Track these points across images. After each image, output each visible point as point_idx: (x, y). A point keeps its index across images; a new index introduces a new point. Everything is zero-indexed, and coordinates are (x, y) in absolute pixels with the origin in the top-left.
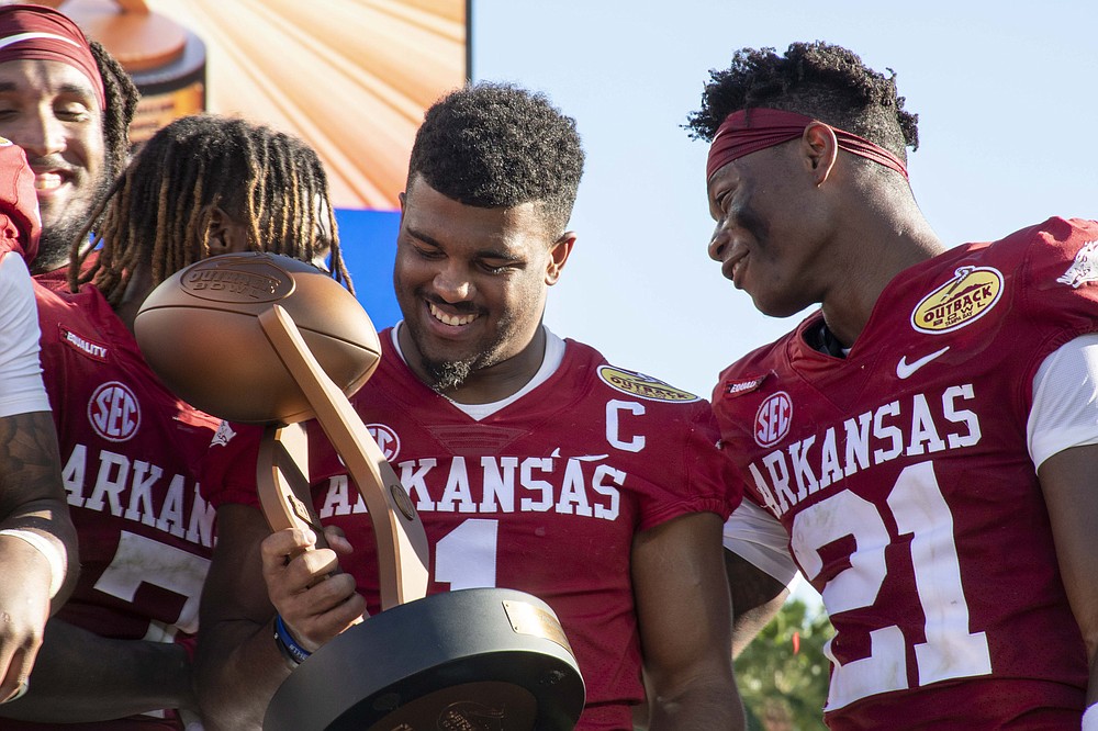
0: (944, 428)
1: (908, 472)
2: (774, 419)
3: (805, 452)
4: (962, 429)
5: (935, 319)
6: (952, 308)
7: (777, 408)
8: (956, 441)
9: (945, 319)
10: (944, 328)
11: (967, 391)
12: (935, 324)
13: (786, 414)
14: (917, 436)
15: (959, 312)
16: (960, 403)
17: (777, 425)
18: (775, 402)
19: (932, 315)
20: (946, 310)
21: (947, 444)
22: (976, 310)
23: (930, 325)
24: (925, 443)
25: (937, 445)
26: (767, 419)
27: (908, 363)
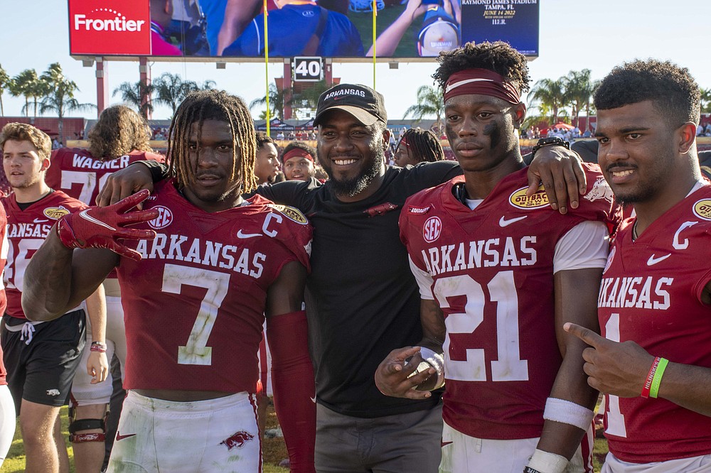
0: (520, 255)
1: (500, 274)
2: (432, 229)
3: (449, 252)
4: (528, 257)
5: (521, 201)
6: (531, 198)
7: (434, 224)
8: (525, 262)
9: (526, 203)
10: (524, 206)
11: (533, 239)
12: (521, 204)
13: (438, 228)
14: (506, 257)
15: (534, 201)
16: (529, 244)
17: (433, 233)
18: (433, 221)
19: (520, 199)
20: (527, 199)
21: (520, 263)
22: (543, 203)
23: (518, 203)
24: (510, 261)
25: (515, 263)
26: (429, 228)
27: (505, 220)
